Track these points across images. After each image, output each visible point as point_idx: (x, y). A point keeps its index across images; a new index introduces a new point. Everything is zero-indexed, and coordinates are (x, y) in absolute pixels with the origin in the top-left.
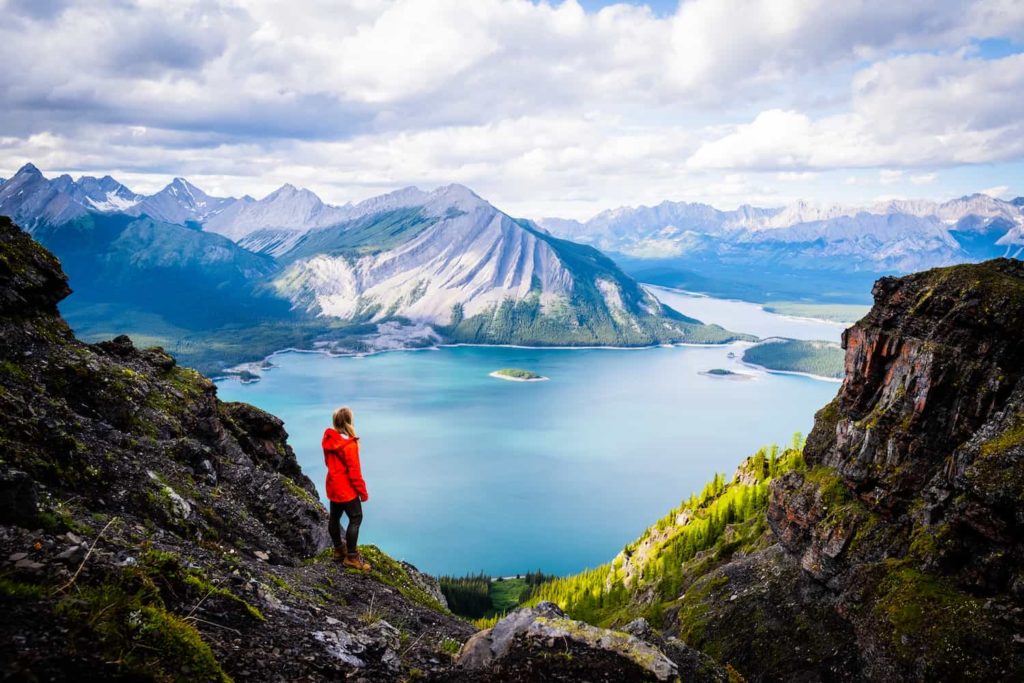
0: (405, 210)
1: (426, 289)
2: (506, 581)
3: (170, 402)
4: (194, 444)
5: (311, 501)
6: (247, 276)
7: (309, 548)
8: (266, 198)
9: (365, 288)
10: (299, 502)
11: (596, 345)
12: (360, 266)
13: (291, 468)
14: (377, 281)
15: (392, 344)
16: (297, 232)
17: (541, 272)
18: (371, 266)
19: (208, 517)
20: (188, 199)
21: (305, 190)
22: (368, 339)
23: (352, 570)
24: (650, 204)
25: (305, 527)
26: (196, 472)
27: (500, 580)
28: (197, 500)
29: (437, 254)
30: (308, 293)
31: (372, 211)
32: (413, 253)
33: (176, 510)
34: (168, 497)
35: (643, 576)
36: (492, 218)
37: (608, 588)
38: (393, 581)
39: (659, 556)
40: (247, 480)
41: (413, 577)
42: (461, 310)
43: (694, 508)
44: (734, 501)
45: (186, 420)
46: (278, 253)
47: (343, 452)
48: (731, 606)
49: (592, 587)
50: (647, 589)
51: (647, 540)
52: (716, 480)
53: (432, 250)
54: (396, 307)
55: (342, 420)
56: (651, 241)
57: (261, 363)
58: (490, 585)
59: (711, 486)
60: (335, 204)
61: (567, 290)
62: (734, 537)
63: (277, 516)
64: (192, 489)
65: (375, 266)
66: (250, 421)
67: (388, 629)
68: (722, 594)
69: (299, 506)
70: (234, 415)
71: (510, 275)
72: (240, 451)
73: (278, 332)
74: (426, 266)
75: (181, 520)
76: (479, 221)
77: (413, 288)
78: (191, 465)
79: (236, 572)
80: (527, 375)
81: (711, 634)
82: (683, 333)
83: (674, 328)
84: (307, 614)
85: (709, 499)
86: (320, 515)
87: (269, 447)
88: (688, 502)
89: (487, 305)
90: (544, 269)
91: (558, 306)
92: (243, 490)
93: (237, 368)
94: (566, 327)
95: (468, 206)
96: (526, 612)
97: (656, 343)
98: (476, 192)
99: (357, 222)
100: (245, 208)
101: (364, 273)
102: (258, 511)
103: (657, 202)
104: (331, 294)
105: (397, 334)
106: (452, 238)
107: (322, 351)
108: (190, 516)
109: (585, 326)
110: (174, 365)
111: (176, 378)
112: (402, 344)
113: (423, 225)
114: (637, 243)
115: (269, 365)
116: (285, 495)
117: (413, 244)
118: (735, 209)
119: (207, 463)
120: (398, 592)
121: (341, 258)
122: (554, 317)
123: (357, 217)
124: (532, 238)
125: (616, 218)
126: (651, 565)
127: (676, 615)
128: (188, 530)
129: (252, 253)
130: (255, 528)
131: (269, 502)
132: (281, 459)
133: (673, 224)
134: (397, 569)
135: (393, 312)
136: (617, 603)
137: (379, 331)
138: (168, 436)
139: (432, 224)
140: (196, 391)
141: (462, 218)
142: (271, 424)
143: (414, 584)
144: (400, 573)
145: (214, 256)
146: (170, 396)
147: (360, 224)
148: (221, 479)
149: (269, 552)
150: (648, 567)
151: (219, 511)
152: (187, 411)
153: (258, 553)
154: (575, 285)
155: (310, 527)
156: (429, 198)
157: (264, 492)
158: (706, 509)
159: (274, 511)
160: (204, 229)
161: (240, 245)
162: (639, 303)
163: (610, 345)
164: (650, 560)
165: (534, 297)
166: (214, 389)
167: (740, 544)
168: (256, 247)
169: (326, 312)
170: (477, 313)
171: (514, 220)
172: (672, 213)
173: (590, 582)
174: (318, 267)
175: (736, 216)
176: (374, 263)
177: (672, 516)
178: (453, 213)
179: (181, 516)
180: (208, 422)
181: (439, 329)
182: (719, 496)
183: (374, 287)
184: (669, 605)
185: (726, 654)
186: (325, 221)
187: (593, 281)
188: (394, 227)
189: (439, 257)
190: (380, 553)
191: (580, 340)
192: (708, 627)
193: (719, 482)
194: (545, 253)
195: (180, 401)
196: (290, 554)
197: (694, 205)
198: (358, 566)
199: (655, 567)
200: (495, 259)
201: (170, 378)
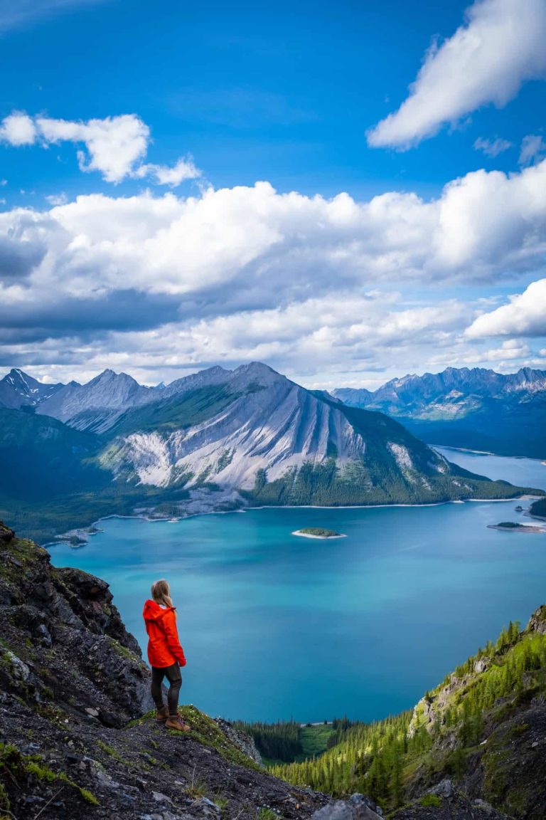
0: (211, 387)
1: (231, 457)
2: (314, 727)
3: (10, 570)
4: (31, 609)
5: (135, 660)
6: (74, 452)
7: (134, 704)
8: (90, 383)
9: (178, 459)
10: (124, 662)
11: (389, 503)
12: (173, 439)
13: (116, 628)
14: (188, 452)
15: (203, 508)
16: (116, 411)
17: (336, 438)
18: (182, 439)
19: (44, 678)
20: (23, 386)
21: (123, 374)
22: (181, 504)
23: (174, 732)
24: (435, 372)
25: (130, 685)
26: (33, 636)
27: (309, 726)
28: (34, 661)
29: (242, 426)
30: (129, 466)
31: (181, 390)
32: (219, 425)
33: (16, 673)
34: (10, 661)
35: (445, 721)
36: (289, 390)
37: (411, 733)
38: (211, 740)
39: (459, 702)
40: (78, 642)
41: (229, 735)
42: (265, 475)
43: (491, 656)
44: (529, 648)
45: (23, 586)
46: (101, 430)
47: (162, 621)
48: (534, 753)
49: (396, 732)
50: (449, 734)
51: (447, 686)
52: (511, 628)
53: (236, 422)
54: (206, 474)
55: (160, 592)
56: (436, 406)
57: (88, 529)
58: (300, 731)
59: (506, 634)
60: (149, 385)
61: (361, 454)
62: (532, 684)
63: (105, 675)
64: (30, 651)
65: (185, 439)
66: (79, 585)
67: (210, 806)
68: (524, 741)
69: (125, 665)
70: (65, 580)
71: (307, 442)
72: (72, 612)
73: (102, 501)
74: (231, 437)
75: (21, 682)
76: (277, 394)
77: (220, 457)
78: (29, 630)
79: (71, 743)
80: (326, 533)
81: (514, 781)
82: (471, 490)
83: (462, 485)
84: (135, 791)
85: (505, 648)
86: (143, 673)
87: (97, 607)
88: (484, 650)
89: (287, 470)
90: (339, 435)
91: (352, 468)
92: (75, 651)
93: (67, 534)
94: (360, 488)
95: (268, 380)
96: (340, 805)
97: (445, 499)
98: (274, 369)
99: (169, 400)
100: (72, 392)
101: (176, 445)
102: (88, 670)
103: (441, 370)
104: (148, 465)
105: (207, 499)
106: (254, 411)
107: (141, 516)
108: (29, 678)
109: (378, 486)
110: (13, 536)
111: (15, 549)
112: (212, 508)
113: (228, 400)
114: (424, 408)
115: (95, 530)
116: (111, 655)
117: (219, 418)
118: (515, 372)
119: (43, 627)
120: (216, 753)
121: (155, 433)
122: (349, 479)
123: (169, 396)
124: (327, 407)
125: (404, 386)
126: (452, 711)
127: (479, 760)
128: (27, 691)
129: (79, 431)
130: (86, 686)
131: (97, 662)
132: (107, 618)
133: (457, 389)
134: (214, 729)
135: (204, 480)
136: (421, 748)
137: (192, 496)
138: (9, 601)
139: (236, 399)
140: (32, 560)
141: (263, 393)
142: (98, 586)
143: (230, 742)
144: (217, 733)
145: (45, 436)
146: (10, 565)
147: (172, 402)
148: (55, 641)
149: (98, 709)
150: (448, 713)
151: (54, 671)
152: (25, 578)
153: (89, 710)
154: (367, 449)
155: (135, 685)
156: (232, 375)
157: (93, 653)
158: (502, 657)
159: (102, 670)
160: (38, 413)
161: (68, 425)
162: (429, 463)
163: (402, 503)
164: (451, 706)
165: (330, 461)
166: (48, 557)
167: (537, 690)
168: (82, 426)
169: (143, 481)
170: (279, 477)
171: (309, 392)
172: (455, 379)
173: (393, 728)
174: (136, 441)
175: (517, 379)
176: (185, 436)
177: (469, 663)
178: (254, 388)
179: (20, 678)
180: (44, 587)
181: (244, 494)
182: (514, 643)
183: (186, 457)
184: (471, 751)
185: (530, 801)
186: (141, 401)
187: (385, 444)
188: (201, 403)
189: (243, 428)
190: (198, 713)
191: (374, 500)
192: (511, 774)
193: (514, 631)
194: (339, 421)
195: (18, 569)
196: (117, 710)
197: (476, 370)
198: (180, 728)
199: (456, 713)
200: (293, 427)
201: (10, 549)
